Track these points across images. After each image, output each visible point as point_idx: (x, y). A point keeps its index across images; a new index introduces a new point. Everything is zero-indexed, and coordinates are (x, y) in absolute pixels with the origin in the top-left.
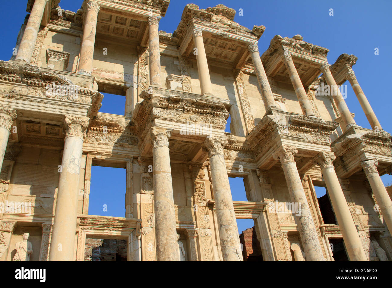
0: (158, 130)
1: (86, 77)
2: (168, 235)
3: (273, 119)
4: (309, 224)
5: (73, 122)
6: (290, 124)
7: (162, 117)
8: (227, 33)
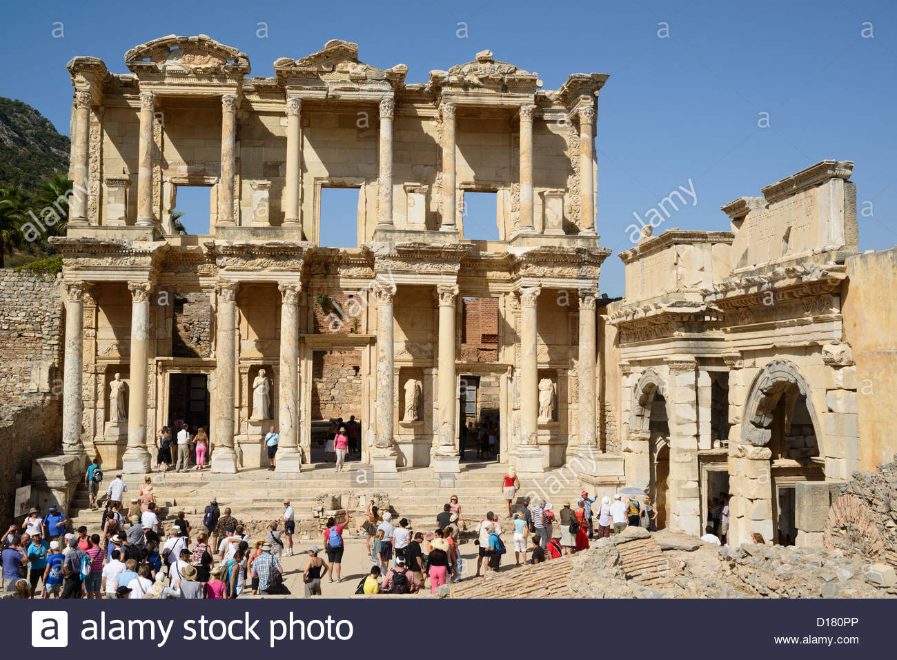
0: (221, 284)
1: (144, 229)
2: (223, 393)
4: (383, 380)
5: (135, 288)
6: (394, 253)
7: (227, 267)
8: (340, 92)
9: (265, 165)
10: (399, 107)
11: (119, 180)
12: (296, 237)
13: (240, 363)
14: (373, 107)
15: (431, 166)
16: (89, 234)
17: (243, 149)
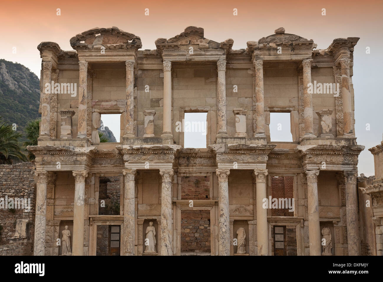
0: (126, 171)
1: (82, 140)
2: (128, 237)
3: (213, 148)
4: (223, 228)
5: (77, 175)
6: (228, 151)
7: (129, 161)
8: (193, 57)
9: (152, 100)
10: (229, 63)
11: (68, 112)
12: (170, 143)
13: (138, 218)
14: (214, 64)
15: (250, 98)
16: (50, 144)
17: (139, 91)
